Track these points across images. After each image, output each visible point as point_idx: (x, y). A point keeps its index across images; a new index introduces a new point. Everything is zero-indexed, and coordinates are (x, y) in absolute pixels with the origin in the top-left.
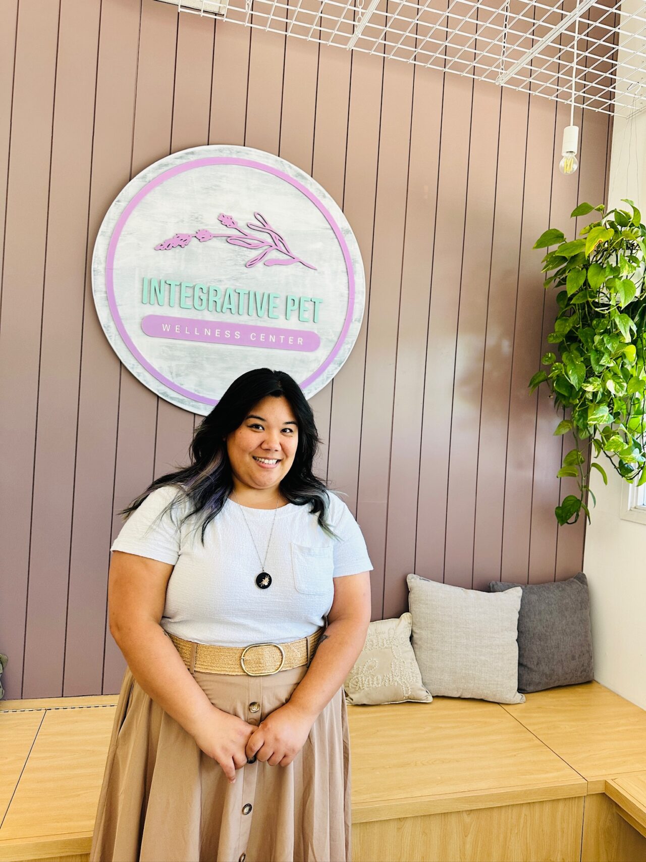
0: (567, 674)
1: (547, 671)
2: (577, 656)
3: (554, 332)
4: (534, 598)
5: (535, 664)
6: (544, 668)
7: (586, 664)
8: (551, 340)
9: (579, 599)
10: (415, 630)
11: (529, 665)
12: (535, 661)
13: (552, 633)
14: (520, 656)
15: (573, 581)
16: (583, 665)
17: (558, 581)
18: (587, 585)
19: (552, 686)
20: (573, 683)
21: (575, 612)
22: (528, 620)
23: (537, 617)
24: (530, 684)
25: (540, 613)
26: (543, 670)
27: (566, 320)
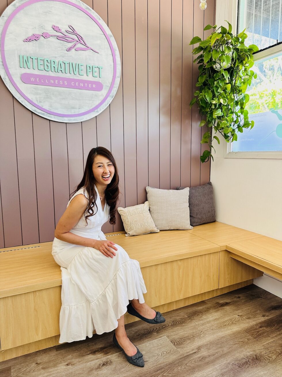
0: (207, 218)
1: (200, 217)
2: (210, 211)
3: (198, 82)
4: (193, 191)
5: (196, 215)
6: (199, 216)
7: (213, 214)
8: (197, 85)
9: (210, 190)
10: (150, 207)
11: (193, 216)
12: (195, 214)
13: (201, 204)
14: (190, 213)
15: (207, 185)
16: (212, 215)
17: (201, 185)
18: (212, 186)
19: (202, 223)
20: (209, 222)
21: (209, 195)
22: (192, 199)
23: (195, 198)
24: (194, 223)
25: (196, 196)
26: (199, 217)
27: (203, 77)
